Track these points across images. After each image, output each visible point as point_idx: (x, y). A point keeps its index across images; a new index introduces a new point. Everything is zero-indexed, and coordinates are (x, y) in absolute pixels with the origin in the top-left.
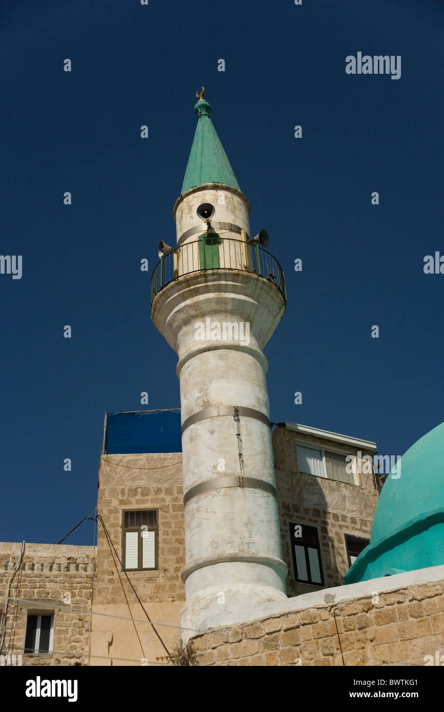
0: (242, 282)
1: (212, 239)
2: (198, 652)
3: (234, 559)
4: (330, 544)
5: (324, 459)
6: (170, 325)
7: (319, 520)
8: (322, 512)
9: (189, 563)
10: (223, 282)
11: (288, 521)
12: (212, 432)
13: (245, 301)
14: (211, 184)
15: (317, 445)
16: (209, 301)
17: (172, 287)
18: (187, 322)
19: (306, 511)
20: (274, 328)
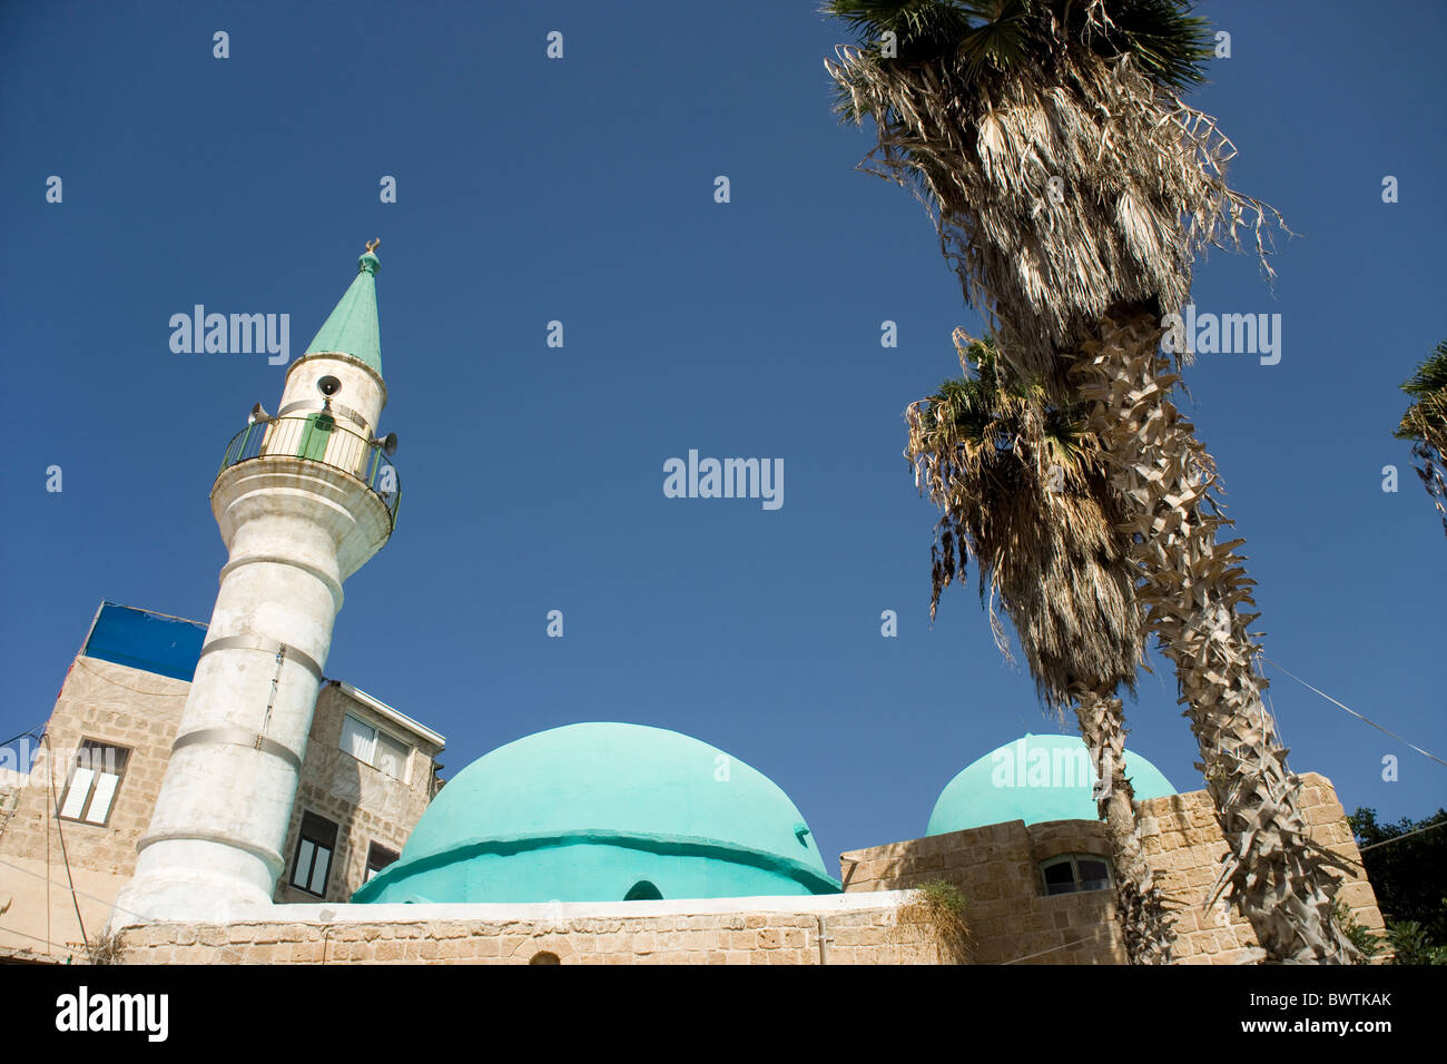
0: (345, 489)
1: (325, 422)
2: (129, 947)
3: (216, 839)
4: (349, 848)
5: (376, 740)
6: (233, 513)
7: (345, 817)
8: (350, 808)
9: (154, 829)
10: (321, 481)
11: (304, 807)
12: (242, 668)
13: (340, 514)
14: (347, 355)
15: (373, 721)
16: (294, 498)
17: (252, 466)
18: (255, 516)
19: (332, 800)
20: (367, 559)
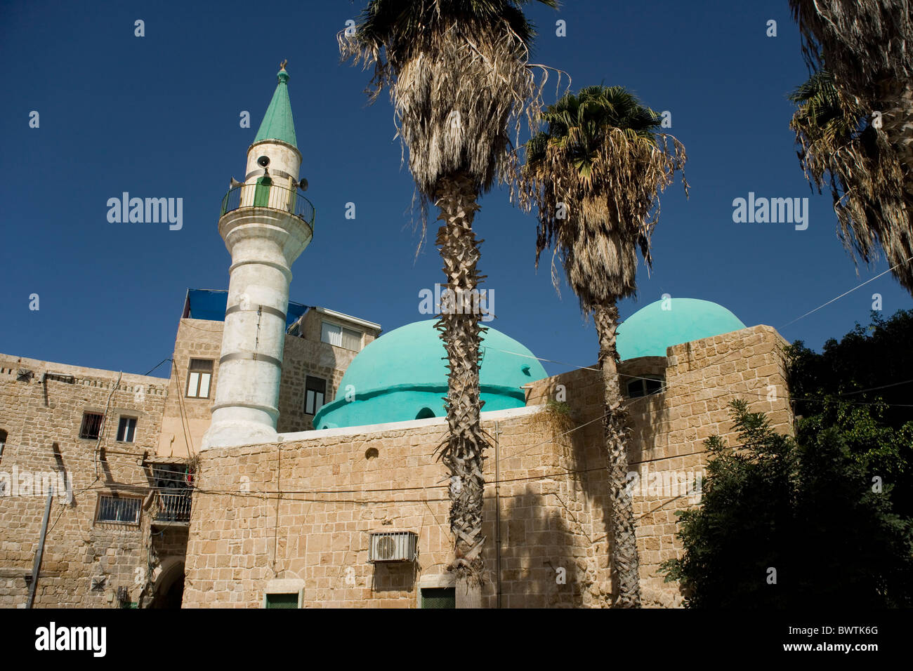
0: (278, 218)
1: (266, 181)
2: (203, 460)
3: (241, 405)
4: (333, 390)
5: (341, 333)
6: (229, 240)
7: (329, 375)
8: (331, 370)
10: (266, 217)
11: (306, 374)
12: (242, 321)
13: (279, 232)
14: (273, 140)
15: (338, 323)
16: (254, 228)
17: (231, 215)
18: (238, 241)
19: (321, 368)
20: (302, 250)
